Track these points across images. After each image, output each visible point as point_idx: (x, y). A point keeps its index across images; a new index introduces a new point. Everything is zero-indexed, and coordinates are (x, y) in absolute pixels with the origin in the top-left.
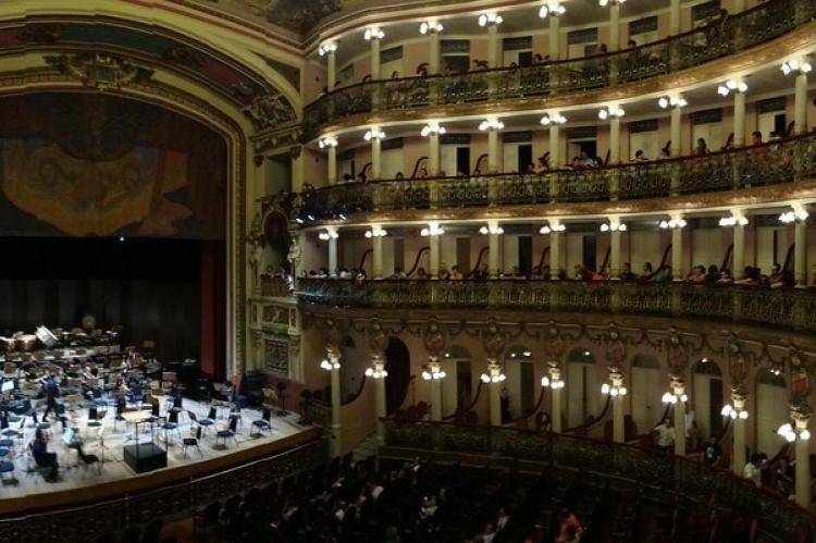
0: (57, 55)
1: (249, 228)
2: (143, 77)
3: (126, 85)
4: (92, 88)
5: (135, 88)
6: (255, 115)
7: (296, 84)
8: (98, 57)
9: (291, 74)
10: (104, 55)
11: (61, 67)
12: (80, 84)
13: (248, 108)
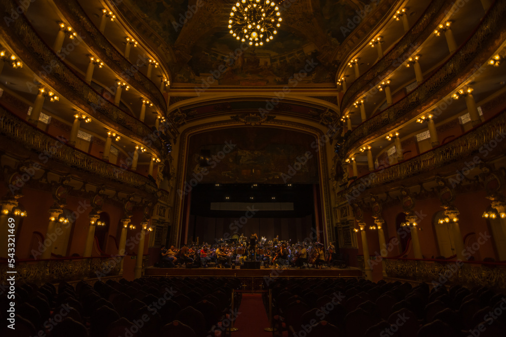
0: (235, 115)
1: (330, 172)
2: (270, 119)
3: (263, 122)
4: (249, 125)
5: (267, 123)
6: (325, 123)
7: (336, 103)
8: (251, 115)
9: (332, 99)
10: (253, 114)
11: (236, 119)
12: (244, 124)
13: (321, 121)
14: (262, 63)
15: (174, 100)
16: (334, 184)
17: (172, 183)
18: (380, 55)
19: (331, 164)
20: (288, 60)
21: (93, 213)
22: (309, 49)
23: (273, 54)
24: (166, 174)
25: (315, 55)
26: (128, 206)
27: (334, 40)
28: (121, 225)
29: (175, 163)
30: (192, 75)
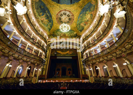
1: (80, 57)
14: (66, 35)
15: (49, 42)
16: (81, 59)
17: (47, 59)
18: (88, 34)
19: (80, 55)
20: (71, 35)
21: (28, 66)
22: (75, 33)
23: (68, 34)
24: (46, 57)
25: (76, 34)
26: (36, 64)
27: (80, 32)
28: (34, 69)
29: (48, 55)
30: (53, 37)
